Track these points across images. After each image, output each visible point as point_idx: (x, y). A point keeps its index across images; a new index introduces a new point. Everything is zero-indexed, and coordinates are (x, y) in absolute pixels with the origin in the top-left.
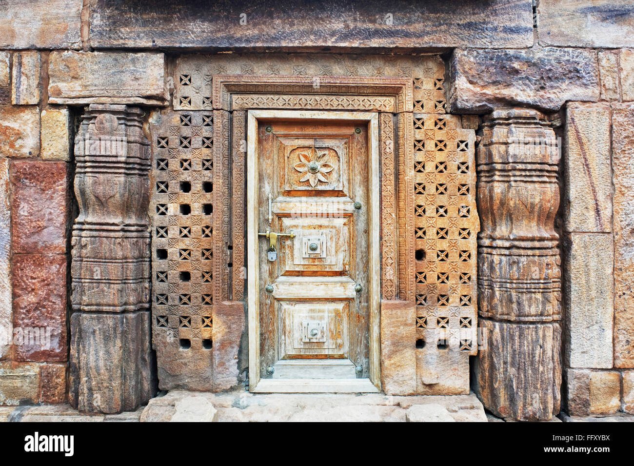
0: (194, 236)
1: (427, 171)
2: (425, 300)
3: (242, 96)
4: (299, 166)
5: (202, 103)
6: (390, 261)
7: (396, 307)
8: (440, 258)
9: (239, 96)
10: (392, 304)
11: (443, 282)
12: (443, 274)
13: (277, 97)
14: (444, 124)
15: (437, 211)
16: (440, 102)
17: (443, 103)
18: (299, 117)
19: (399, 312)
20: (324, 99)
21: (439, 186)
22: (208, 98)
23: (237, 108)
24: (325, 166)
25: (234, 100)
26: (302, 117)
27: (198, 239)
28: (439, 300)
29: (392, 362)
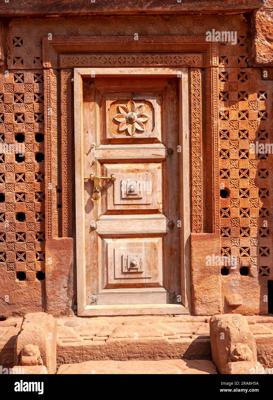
0: (27, 181)
1: (230, 119)
2: (229, 232)
3: (69, 56)
4: (118, 117)
5: (33, 62)
6: (198, 199)
7: (203, 238)
8: (242, 195)
9: (66, 56)
10: (200, 236)
11: (245, 216)
12: (245, 209)
13: (99, 56)
14: (246, 77)
15: (240, 154)
16: (243, 57)
17: (245, 58)
18: (119, 73)
19: (206, 243)
20: (140, 57)
21: (241, 132)
22: (38, 58)
23: (65, 66)
24: (141, 116)
25: (61, 59)
26: (121, 73)
27: (31, 183)
28: (241, 232)
29: (201, 286)
